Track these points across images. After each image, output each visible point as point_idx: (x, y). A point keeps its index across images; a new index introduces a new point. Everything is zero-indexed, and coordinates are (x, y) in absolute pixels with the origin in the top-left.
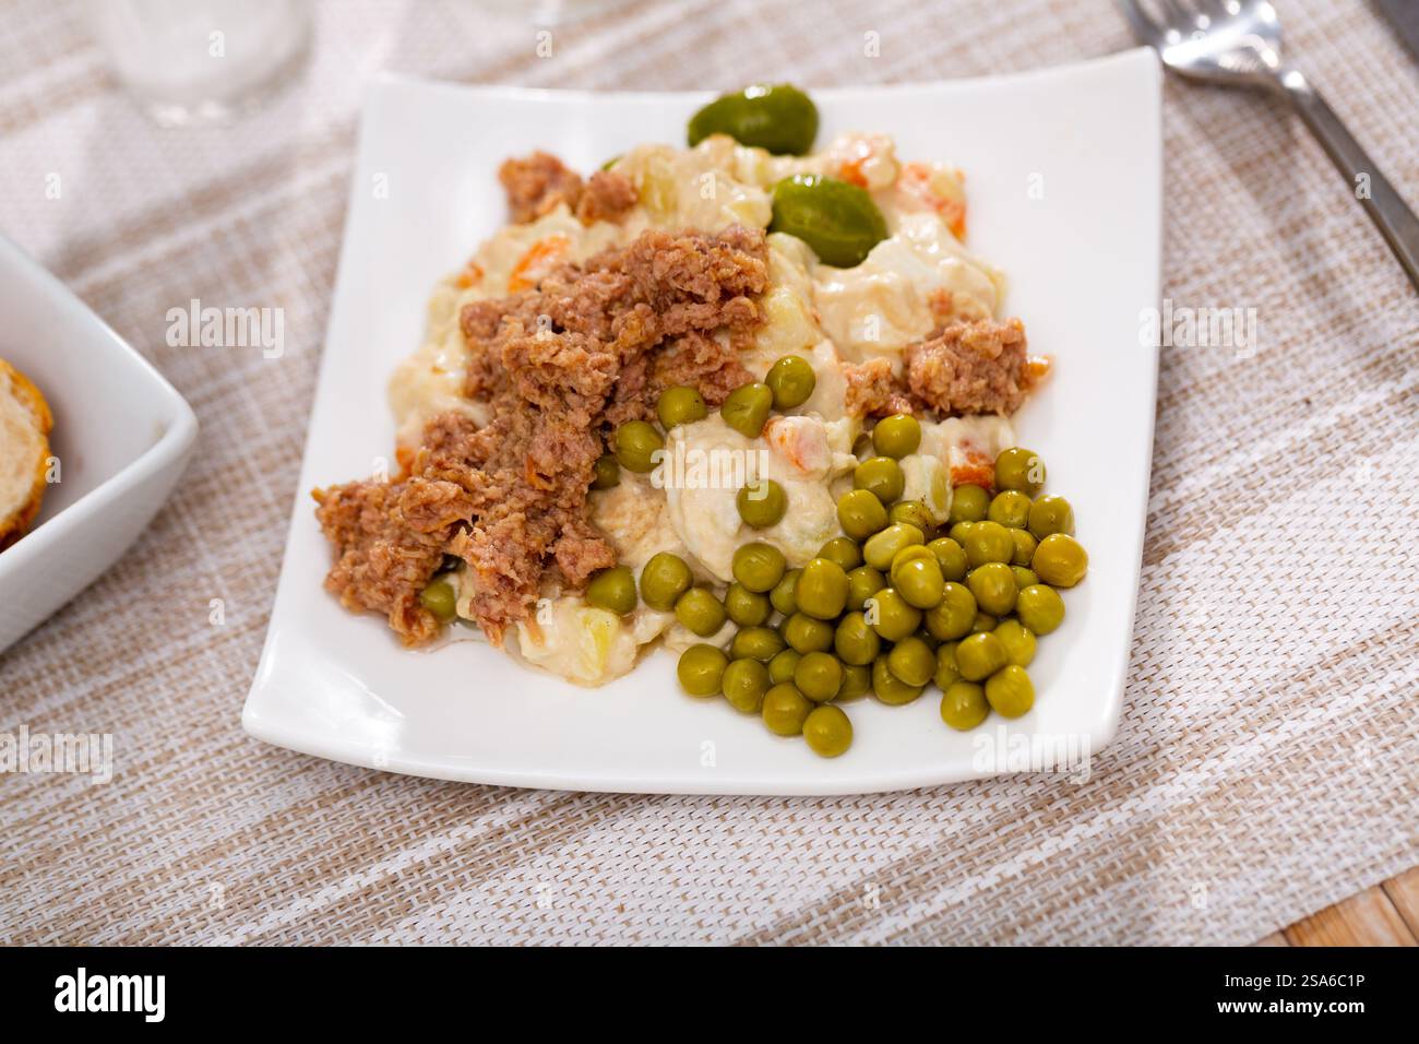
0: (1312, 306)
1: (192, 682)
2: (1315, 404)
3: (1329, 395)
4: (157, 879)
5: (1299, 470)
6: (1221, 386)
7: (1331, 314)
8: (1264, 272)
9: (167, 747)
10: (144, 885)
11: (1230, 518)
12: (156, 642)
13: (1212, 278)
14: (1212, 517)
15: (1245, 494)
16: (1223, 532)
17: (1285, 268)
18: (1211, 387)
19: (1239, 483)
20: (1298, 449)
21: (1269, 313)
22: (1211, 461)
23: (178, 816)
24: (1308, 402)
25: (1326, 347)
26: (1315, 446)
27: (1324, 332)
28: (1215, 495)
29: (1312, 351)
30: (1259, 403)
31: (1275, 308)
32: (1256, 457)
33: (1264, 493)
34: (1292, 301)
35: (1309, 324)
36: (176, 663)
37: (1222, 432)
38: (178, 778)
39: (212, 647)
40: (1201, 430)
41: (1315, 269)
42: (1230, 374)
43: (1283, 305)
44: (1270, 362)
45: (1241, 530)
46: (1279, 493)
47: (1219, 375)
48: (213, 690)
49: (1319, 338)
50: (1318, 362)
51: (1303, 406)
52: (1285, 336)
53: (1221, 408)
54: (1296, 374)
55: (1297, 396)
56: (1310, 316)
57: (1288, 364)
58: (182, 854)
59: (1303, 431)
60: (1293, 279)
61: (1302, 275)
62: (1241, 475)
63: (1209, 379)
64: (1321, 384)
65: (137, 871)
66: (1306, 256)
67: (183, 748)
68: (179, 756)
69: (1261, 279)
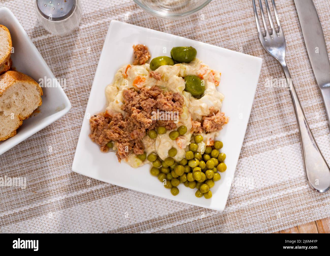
0: (277, 111)
1: (60, 139)
2: (273, 133)
3: (276, 132)
4: (50, 181)
5: (267, 147)
6: (257, 124)
7: (280, 114)
8: (270, 100)
9: (54, 152)
10: (47, 182)
11: (253, 154)
12: (54, 128)
13: (261, 99)
14: (249, 153)
15: (256, 149)
16: (251, 156)
17: (274, 101)
18: (255, 124)
19: (256, 147)
20: (268, 142)
21: (269, 110)
22: (252, 140)
23: (55, 168)
24: (272, 132)
25: (278, 121)
26: (271, 142)
27: (278, 117)
28: (251, 148)
29: (275, 121)
30: (263, 130)
31: (270, 109)
32: (260, 142)
33: (259, 150)
34: (274, 109)
35: (276, 115)
36: (57, 134)
37: (255, 134)
38: (55, 160)
39: (64, 132)
40: (252, 133)
41: (280, 102)
42: (259, 122)
43: (272, 109)
44: (267, 121)
45: (254, 157)
46: (262, 151)
47: (257, 121)
48: (64, 142)
49: (277, 119)
50: (276, 124)
51: (271, 133)
52: (271, 116)
53: (256, 129)
54: (271, 125)
55: (270, 130)
56: (276, 113)
57: (270, 123)
58: (55, 177)
59: (269, 138)
60: (275, 103)
61: (277, 103)
62: (256, 145)
63: (255, 122)
64: (275, 129)
65: (47, 179)
66: (279, 99)
67: (57, 153)
68: (56, 155)
69: (270, 102)
